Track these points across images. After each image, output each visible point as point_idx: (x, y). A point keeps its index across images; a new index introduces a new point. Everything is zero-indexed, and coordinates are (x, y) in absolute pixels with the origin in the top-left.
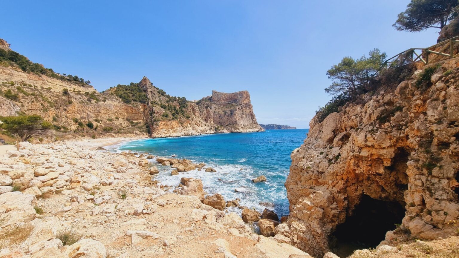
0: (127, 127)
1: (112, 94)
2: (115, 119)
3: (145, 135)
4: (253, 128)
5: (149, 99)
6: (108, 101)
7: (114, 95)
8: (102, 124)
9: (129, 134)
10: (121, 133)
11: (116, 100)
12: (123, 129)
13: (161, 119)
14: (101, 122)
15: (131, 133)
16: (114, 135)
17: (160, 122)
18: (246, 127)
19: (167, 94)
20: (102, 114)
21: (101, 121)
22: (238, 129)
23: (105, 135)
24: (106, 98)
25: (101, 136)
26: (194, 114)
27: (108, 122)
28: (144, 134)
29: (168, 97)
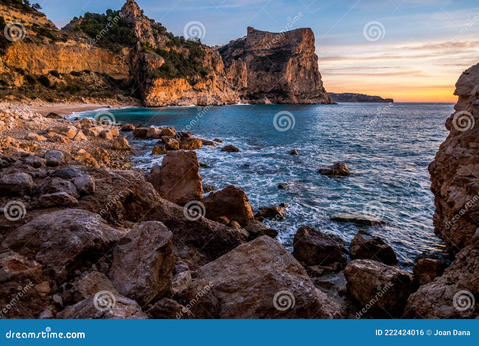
0: (104, 86)
1: (76, 30)
2: (84, 72)
3: (133, 101)
4: (316, 97)
5: (138, 39)
6: (70, 41)
7: (79, 30)
8: (63, 81)
9: (108, 99)
10: (94, 96)
11: (83, 40)
12: (97, 91)
13: (159, 76)
14: (61, 77)
15: (110, 96)
16: (83, 99)
17: (157, 81)
18: (303, 95)
19: (168, 31)
20: (63, 63)
21: (62, 75)
22: (290, 99)
23: (68, 99)
24: (67, 36)
25: (63, 100)
26: (215, 68)
27: (72, 77)
28: (131, 100)
29: (170, 36)
